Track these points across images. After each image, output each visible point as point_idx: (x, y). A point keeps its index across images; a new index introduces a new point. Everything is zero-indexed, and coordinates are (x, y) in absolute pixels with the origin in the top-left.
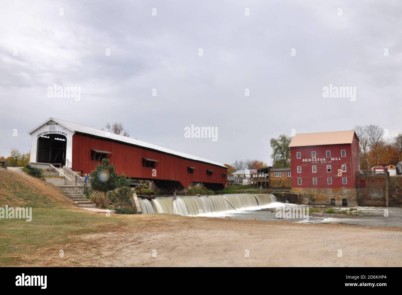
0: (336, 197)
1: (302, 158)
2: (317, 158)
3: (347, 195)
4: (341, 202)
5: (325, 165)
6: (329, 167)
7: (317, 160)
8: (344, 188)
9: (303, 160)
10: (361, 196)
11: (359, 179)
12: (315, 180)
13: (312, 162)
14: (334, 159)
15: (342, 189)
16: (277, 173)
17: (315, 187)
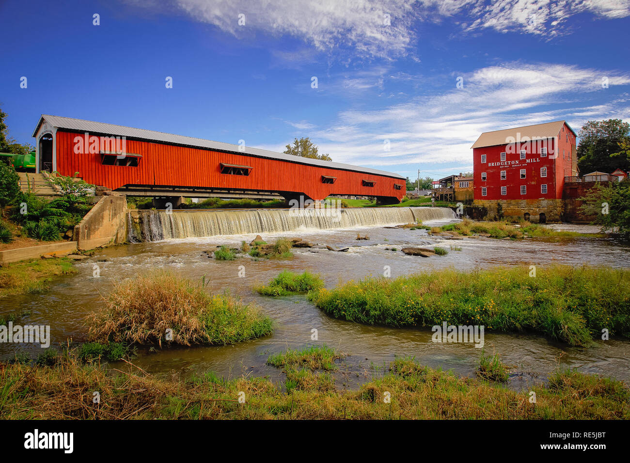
0: (531, 211)
1: (488, 162)
2: (507, 160)
3: (546, 208)
4: (538, 217)
5: (518, 169)
6: (523, 172)
7: (508, 163)
8: (543, 199)
9: (489, 165)
10: (570, 209)
11: (569, 187)
12: (503, 190)
13: (502, 166)
14: (530, 160)
15: (540, 200)
16: (463, 183)
17: (503, 198)
